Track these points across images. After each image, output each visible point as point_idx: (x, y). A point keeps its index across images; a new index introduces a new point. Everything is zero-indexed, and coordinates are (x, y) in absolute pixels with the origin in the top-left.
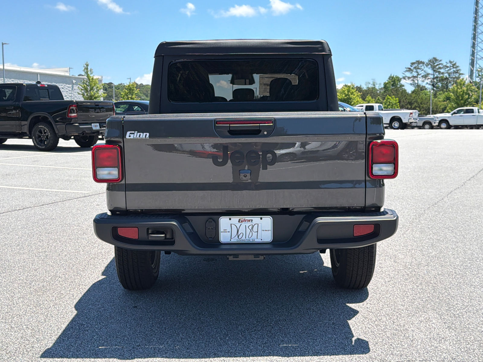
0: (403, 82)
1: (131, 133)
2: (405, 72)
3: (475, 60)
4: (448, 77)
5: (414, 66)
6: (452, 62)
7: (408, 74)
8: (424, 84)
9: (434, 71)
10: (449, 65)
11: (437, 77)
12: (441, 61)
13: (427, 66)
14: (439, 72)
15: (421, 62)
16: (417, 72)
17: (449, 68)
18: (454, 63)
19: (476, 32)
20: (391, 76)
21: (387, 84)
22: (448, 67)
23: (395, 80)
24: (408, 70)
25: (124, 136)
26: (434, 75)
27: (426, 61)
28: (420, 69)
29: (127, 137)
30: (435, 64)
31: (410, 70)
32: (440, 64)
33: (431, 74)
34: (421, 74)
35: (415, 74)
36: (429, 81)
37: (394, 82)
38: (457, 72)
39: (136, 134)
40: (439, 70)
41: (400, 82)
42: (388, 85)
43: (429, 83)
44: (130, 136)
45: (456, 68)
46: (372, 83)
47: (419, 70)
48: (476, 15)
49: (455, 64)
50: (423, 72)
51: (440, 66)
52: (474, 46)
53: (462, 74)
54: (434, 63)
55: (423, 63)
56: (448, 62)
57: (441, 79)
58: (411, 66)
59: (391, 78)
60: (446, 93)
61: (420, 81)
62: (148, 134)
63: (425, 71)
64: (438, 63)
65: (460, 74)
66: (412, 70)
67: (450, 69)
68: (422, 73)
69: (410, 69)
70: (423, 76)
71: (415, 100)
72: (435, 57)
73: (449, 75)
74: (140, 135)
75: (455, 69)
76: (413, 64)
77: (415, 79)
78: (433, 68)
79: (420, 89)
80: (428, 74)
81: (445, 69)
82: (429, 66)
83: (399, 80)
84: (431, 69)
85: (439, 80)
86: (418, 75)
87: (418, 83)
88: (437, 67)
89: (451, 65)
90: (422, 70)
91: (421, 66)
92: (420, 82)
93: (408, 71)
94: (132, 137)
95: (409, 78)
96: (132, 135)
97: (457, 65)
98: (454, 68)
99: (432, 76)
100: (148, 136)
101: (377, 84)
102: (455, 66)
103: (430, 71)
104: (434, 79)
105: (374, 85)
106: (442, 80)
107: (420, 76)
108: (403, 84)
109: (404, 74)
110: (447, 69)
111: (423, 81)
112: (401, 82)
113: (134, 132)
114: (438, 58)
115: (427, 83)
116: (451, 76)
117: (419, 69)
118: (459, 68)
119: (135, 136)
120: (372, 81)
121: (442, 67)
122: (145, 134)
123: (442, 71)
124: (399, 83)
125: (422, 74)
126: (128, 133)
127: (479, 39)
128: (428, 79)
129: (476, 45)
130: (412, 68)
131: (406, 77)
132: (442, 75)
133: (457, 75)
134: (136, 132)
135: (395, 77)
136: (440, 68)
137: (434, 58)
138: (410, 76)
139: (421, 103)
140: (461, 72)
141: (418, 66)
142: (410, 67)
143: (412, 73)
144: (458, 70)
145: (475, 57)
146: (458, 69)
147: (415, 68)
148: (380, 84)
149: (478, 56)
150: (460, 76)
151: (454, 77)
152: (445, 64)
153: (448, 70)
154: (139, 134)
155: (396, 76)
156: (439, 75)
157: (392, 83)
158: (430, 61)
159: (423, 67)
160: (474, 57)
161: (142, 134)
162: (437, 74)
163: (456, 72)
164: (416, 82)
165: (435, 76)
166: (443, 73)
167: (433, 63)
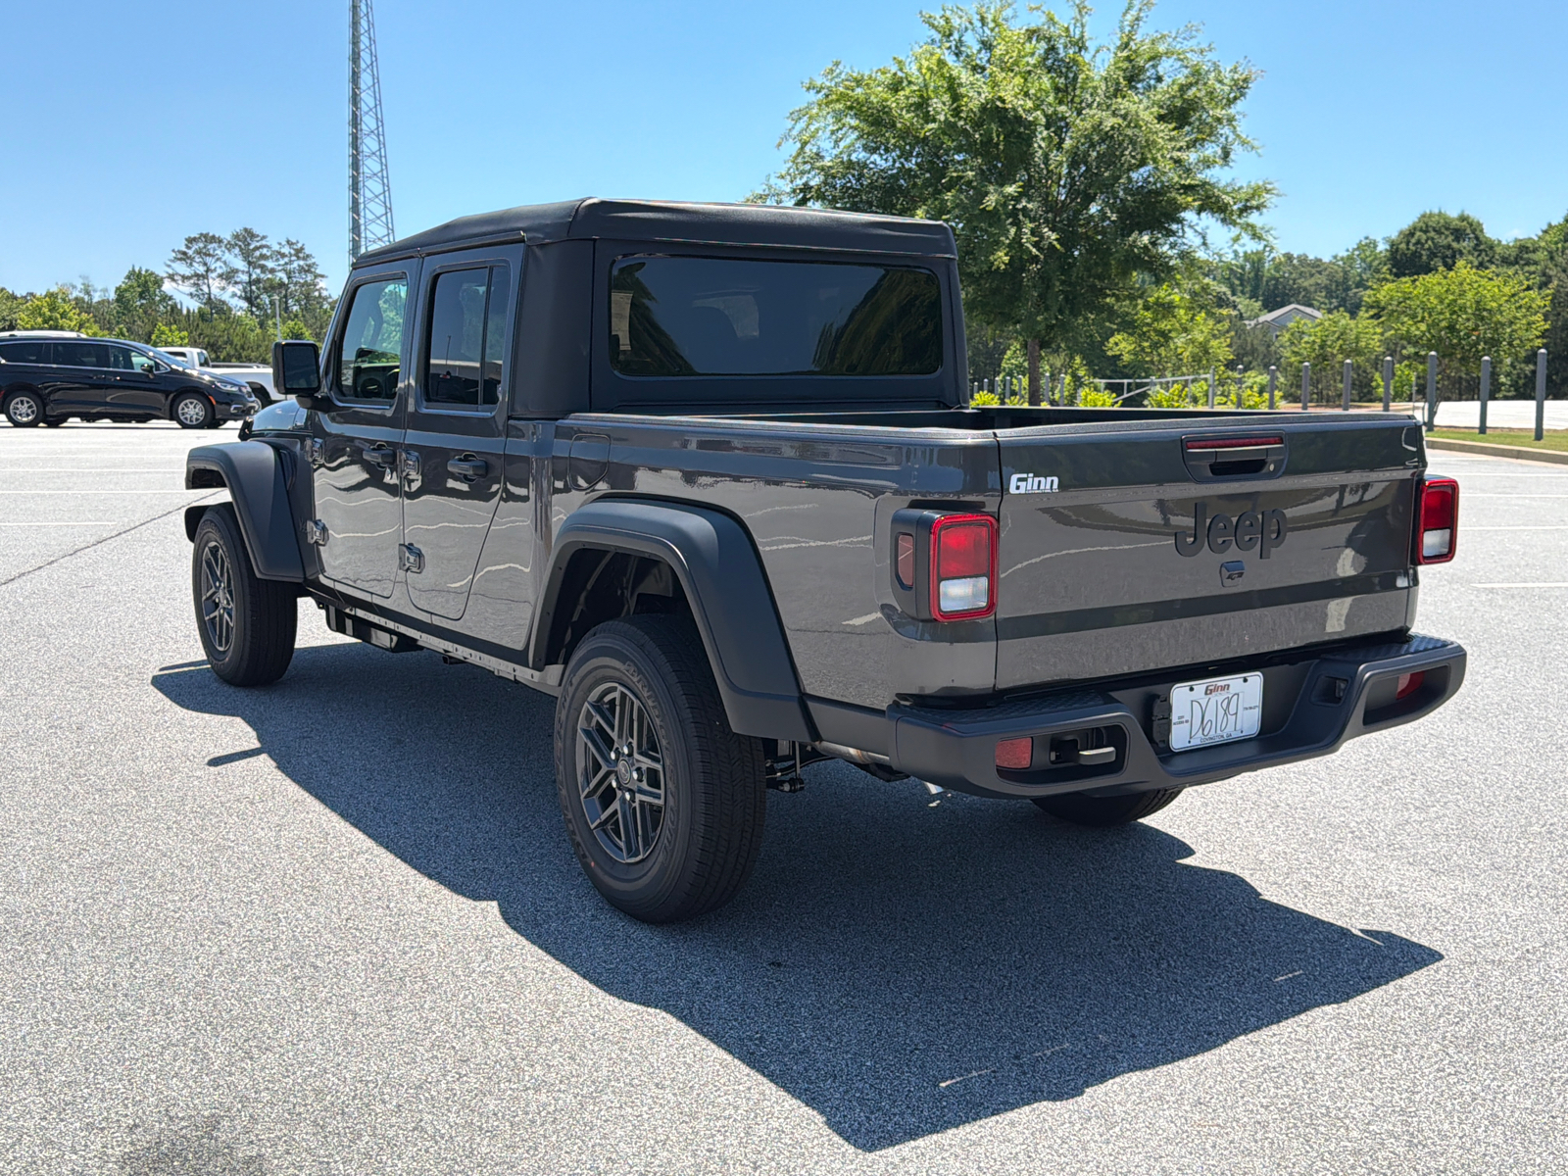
0: (168, 287)
1: (1020, 480)
2: (173, 261)
3: (363, 243)
4: (286, 281)
5: (195, 247)
6: (293, 244)
7: (182, 269)
8: (226, 297)
9: (250, 263)
10: (286, 250)
11: (258, 281)
12: (264, 238)
13: (229, 250)
14: (263, 268)
15: (213, 237)
16: (205, 264)
17: (286, 260)
18: (299, 245)
19: (358, 174)
20: (134, 270)
21: (126, 290)
22: (283, 256)
23: (146, 282)
24: (179, 256)
25: (1003, 489)
26: (250, 275)
27: (227, 236)
28: (213, 256)
29: (1013, 490)
30: (251, 247)
31: (184, 257)
32: (262, 247)
33: (243, 272)
34: (215, 270)
35: (201, 270)
36: (238, 290)
37: (143, 285)
38: (309, 271)
39: (1030, 480)
40: (262, 262)
41: (160, 287)
42: (127, 295)
43: (239, 293)
44: (1018, 488)
45: (304, 259)
46: (80, 286)
47: (208, 260)
48: (356, 128)
49: (302, 249)
50: (219, 264)
51: (265, 251)
52: (355, 207)
53: (322, 276)
54: (249, 244)
55: (220, 241)
56: (284, 243)
57: (267, 285)
58: (188, 247)
59: (134, 275)
60: (291, 323)
61: (215, 286)
62: (1056, 479)
63: (225, 263)
64: (258, 244)
65: (316, 276)
66: (192, 259)
67: (291, 262)
68: (219, 267)
69: (184, 253)
70: (220, 276)
71: (225, 338)
72: (249, 227)
73: (289, 278)
74: (1040, 482)
75: (302, 263)
76: (191, 241)
77: (200, 282)
78: (247, 255)
79: (215, 309)
80: (236, 271)
81: (277, 260)
82: (237, 250)
83: (158, 282)
84: (240, 257)
85: (264, 288)
86: (207, 271)
87: (209, 294)
88: (257, 253)
89: (293, 252)
90: (218, 259)
91: (215, 250)
92: (215, 291)
93: (180, 259)
94: (1022, 491)
95: (185, 278)
96: (1022, 484)
97: (307, 251)
98: (299, 258)
99: (245, 278)
100: (1055, 486)
101: (95, 291)
102: (301, 255)
103: (239, 264)
104: (250, 283)
105: (88, 293)
106: (273, 287)
107: (214, 275)
108: (169, 294)
109: (169, 266)
110: (282, 262)
111: (223, 289)
112: (164, 288)
113: (1025, 476)
114: (256, 231)
115: (234, 295)
116: (295, 280)
117: (209, 255)
118: (313, 260)
119: (1029, 488)
120: (81, 281)
121: (268, 254)
122: (1049, 479)
123: (270, 264)
124: (157, 291)
125: (219, 271)
126: (1014, 477)
127: (366, 190)
128: (236, 283)
129: (362, 206)
130: (190, 252)
131: (177, 274)
132: (270, 276)
133: (309, 278)
134: (1031, 475)
135: (143, 273)
136: (263, 257)
137: (246, 230)
138: (188, 274)
139: (243, 348)
140: (318, 271)
141: (205, 247)
142: (184, 249)
143: (191, 265)
144: (309, 266)
145: (363, 235)
146: (309, 262)
147: (199, 252)
148: (105, 290)
149: (369, 235)
150: (317, 280)
151: (302, 281)
152: (276, 247)
153: (286, 264)
154: (1037, 480)
155: (147, 271)
156: (262, 276)
157: (140, 290)
158: (236, 237)
159: (218, 252)
160: (359, 236)
161: (1042, 479)
162: (256, 273)
163: (307, 270)
164: (205, 289)
165: (254, 276)
166: (272, 271)
167: (245, 241)
